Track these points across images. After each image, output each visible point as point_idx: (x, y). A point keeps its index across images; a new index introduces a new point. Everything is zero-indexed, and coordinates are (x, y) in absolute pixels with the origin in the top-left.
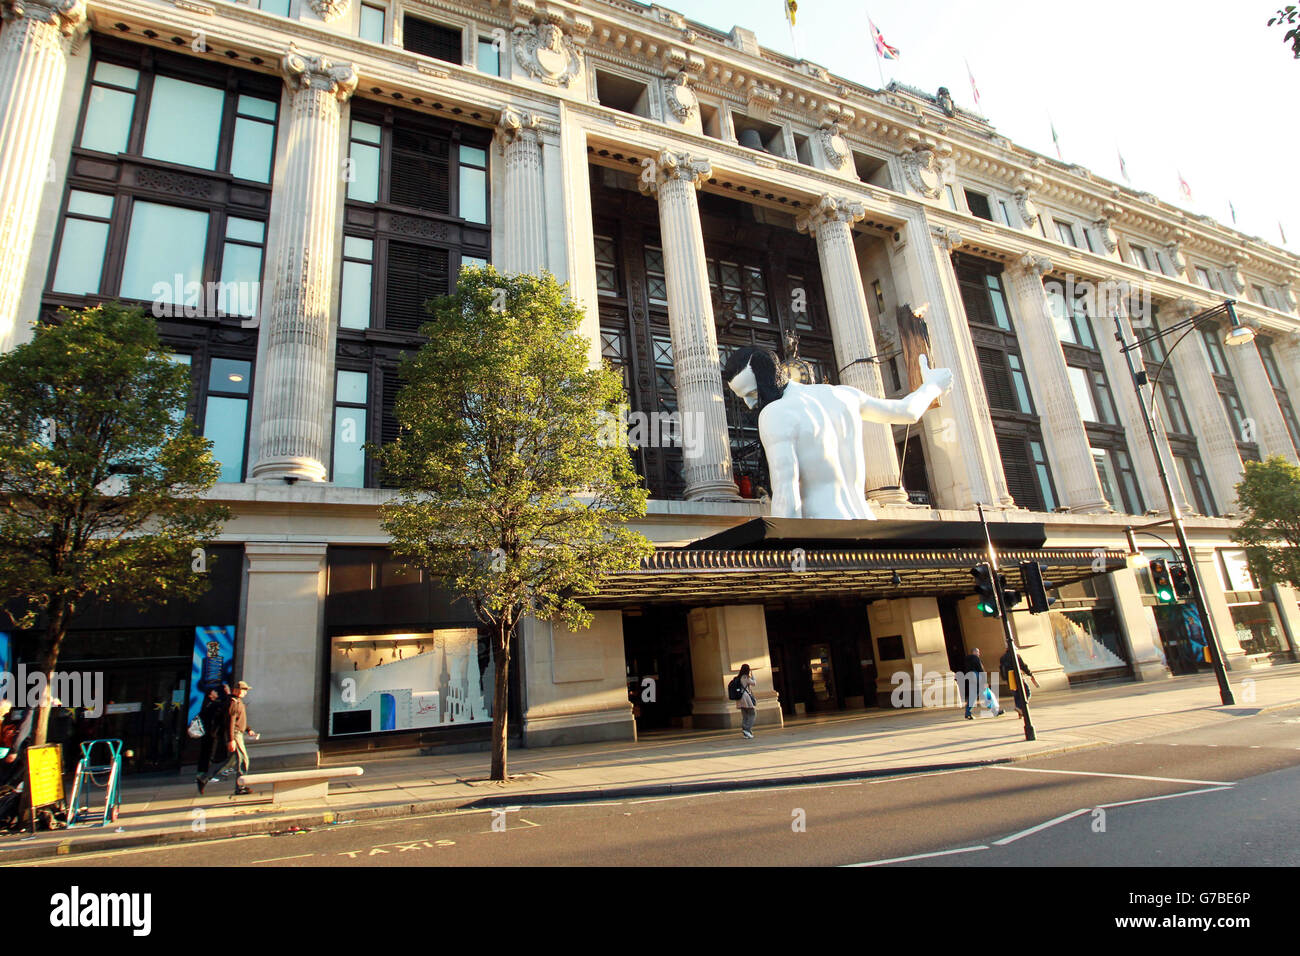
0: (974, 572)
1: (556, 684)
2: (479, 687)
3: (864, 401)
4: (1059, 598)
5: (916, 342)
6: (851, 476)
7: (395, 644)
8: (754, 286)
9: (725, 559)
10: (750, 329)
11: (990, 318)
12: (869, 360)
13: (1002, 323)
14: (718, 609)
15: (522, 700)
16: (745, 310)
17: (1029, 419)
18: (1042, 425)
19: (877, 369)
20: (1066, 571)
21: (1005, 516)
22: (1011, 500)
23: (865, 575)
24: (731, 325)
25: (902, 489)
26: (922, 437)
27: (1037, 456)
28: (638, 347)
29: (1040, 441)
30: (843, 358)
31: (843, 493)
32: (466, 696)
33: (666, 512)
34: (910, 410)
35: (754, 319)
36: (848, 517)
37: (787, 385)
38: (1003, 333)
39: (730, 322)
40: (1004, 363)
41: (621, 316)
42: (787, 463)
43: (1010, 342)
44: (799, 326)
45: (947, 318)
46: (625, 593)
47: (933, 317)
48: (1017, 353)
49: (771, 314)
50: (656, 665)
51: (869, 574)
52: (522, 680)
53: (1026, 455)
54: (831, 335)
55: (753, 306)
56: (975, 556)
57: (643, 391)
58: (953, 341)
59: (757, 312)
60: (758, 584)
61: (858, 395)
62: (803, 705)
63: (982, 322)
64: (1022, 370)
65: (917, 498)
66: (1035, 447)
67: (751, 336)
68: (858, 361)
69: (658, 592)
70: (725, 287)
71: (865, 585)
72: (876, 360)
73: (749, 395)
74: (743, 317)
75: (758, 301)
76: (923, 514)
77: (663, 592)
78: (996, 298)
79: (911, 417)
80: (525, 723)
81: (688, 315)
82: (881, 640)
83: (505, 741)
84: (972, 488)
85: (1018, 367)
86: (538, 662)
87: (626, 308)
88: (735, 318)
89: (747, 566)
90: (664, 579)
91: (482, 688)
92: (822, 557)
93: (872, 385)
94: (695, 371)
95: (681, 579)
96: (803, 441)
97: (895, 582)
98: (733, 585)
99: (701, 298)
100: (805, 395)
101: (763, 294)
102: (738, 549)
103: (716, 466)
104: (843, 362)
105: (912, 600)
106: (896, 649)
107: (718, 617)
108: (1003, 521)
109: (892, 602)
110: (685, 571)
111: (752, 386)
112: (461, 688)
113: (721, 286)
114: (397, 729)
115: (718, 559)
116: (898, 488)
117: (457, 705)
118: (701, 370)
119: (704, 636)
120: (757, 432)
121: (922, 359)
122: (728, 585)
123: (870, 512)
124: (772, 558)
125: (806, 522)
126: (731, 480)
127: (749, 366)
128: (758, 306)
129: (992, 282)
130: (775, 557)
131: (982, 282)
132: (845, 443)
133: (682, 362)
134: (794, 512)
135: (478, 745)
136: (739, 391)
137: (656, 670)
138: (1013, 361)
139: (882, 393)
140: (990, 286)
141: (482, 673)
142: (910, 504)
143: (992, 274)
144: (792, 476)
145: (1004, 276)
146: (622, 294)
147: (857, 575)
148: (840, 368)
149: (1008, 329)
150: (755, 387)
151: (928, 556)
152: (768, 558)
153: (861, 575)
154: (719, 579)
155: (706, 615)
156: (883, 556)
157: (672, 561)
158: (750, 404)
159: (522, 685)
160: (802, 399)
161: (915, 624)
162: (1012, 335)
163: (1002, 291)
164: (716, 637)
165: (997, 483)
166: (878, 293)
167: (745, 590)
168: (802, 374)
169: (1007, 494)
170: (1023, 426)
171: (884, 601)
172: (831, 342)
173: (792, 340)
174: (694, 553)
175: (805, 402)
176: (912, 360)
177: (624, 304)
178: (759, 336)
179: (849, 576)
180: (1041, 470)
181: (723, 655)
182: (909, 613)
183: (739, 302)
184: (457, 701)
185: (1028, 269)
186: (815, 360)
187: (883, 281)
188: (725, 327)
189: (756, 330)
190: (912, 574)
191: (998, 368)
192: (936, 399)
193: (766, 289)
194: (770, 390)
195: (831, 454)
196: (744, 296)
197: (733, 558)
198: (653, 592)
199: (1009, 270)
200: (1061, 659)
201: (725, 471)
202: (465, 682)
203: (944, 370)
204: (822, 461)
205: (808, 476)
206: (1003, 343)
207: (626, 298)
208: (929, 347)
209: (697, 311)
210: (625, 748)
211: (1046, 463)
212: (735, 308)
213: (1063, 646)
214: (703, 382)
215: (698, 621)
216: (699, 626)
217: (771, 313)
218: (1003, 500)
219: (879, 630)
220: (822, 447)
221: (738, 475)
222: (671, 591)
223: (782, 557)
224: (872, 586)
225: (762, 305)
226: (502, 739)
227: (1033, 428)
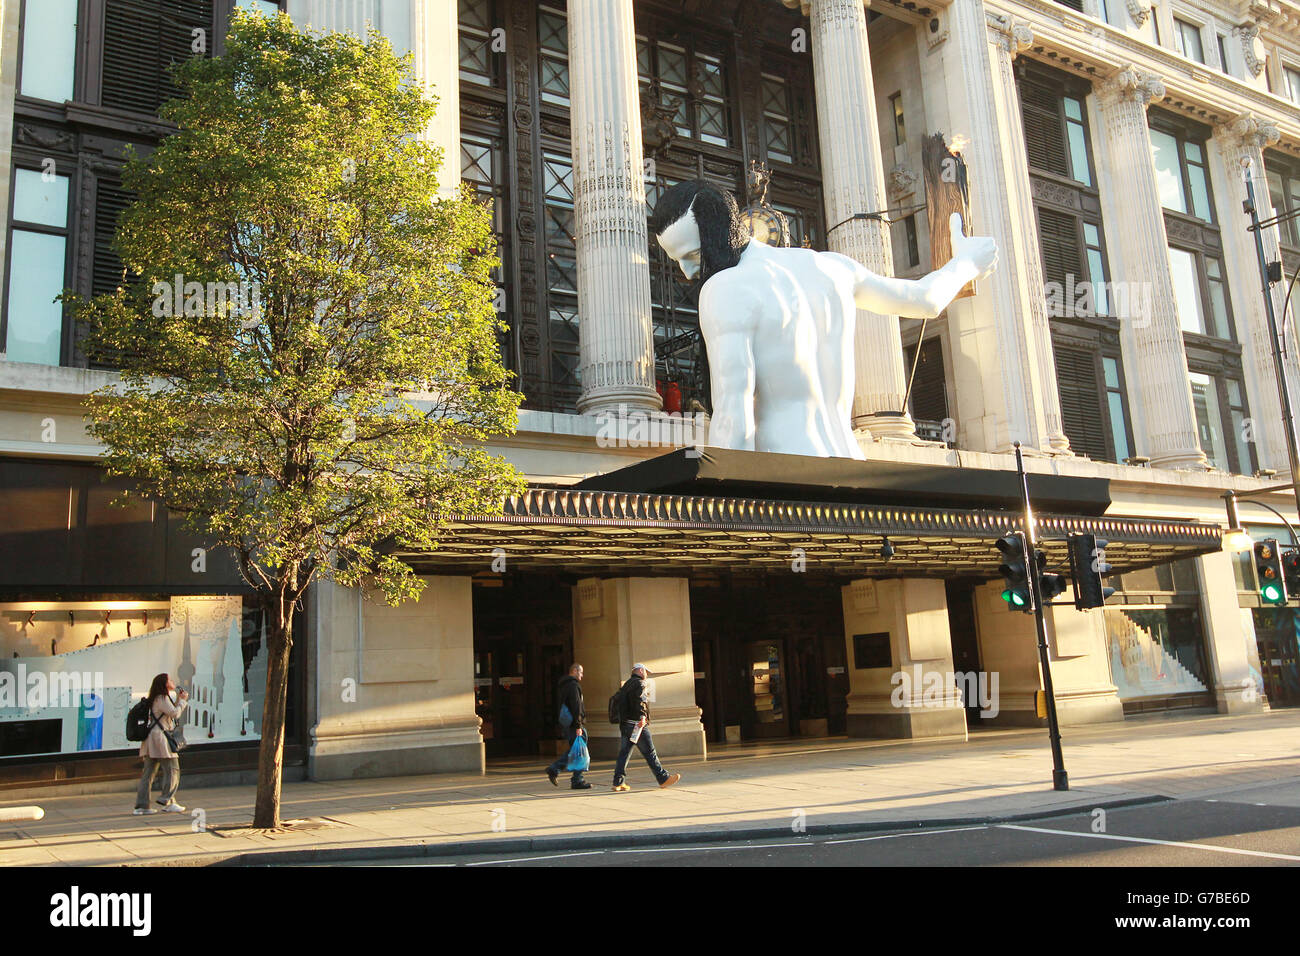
0: (1001, 544)
1: (363, 684)
2: (242, 687)
3: (861, 280)
4: (1121, 590)
5: (948, 194)
6: (832, 390)
7: (108, 617)
8: (708, 87)
9: (635, 507)
10: (697, 154)
11: (1062, 164)
12: (875, 217)
13: (1080, 174)
14: (619, 581)
15: (310, 707)
16: (691, 123)
17: (1105, 324)
18: (1121, 333)
19: (885, 231)
20: (1134, 550)
21: (1054, 466)
22: (1066, 442)
23: (842, 541)
24: (668, 146)
25: (908, 417)
26: (944, 341)
27: (1111, 380)
28: (520, 169)
29: (1117, 357)
30: (835, 210)
31: (819, 418)
32: (220, 700)
33: (549, 431)
34: (930, 298)
35: (705, 138)
36: (823, 453)
37: (746, 245)
38: (1080, 190)
39: (667, 140)
40: (1075, 235)
41: (496, 118)
42: (737, 367)
43: (1088, 202)
44: (773, 156)
45: (998, 161)
46: (478, 550)
47: (978, 156)
48: (1097, 221)
49: (731, 135)
50: (520, 661)
51: (848, 541)
52: (310, 677)
53: (1093, 376)
54: (821, 176)
55: (703, 117)
56: (1006, 521)
57: (523, 240)
58: (1003, 197)
59: (709, 127)
60: (681, 547)
61: (852, 268)
62: (737, 729)
63: (1049, 170)
64: (1102, 249)
65: (929, 431)
66: (1109, 365)
67: (697, 165)
68: (858, 217)
69: (529, 551)
70: (663, 85)
71: (840, 556)
72: (885, 217)
73: (687, 257)
74: (686, 133)
75: (712, 110)
76: (935, 456)
77: (536, 552)
78: (1074, 133)
79: (930, 308)
80: (312, 744)
81: (601, 124)
82: (857, 639)
83: (279, 770)
84: (1010, 421)
85: (1096, 243)
86: (337, 652)
87: (504, 106)
88: (674, 134)
89: (667, 518)
90: (539, 533)
91: (246, 690)
92: (781, 511)
93: (876, 255)
94: (606, 214)
95: (565, 534)
96: (765, 333)
97: (885, 553)
98: (644, 545)
99: (624, 101)
100: (773, 264)
101: (721, 101)
102: (655, 491)
103: (630, 364)
104: (835, 217)
105: (910, 582)
106: (880, 651)
107: (620, 594)
108: (1052, 473)
109: (880, 583)
110: (572, 521)
111: (694, 244)
112: (211, 688)
113: (656, 82)
114: (105, 748)
115: (624, 505)
116: (901, 414)
117: (205, 713)
118: (616, 213)
119: (595, 620)
120: (697, 315)
121: (955, 220)
122: (636, 545)
123: (857, 448)
124: (705, 509)
125: (760, 457)
126: (652, 387)
127: (690, 213)
128: (711, 118)
129: (1071, 108)
130: (711, 508)
131: (1056, 108)
132: (828, 341)
133: (586, 198)
134: (743, 440)
135: (237, 775)
136: (673, 250)
137: (520, 670)
138: (1090, 234)
139: (890, 270)
140: (1068, 115)
141: (246, 667)
142: (917, 440)
143: (1072, 96)
144: (743, 386)
145: (1090, 100)
146: (499, 82)
147: (831, 541)
148: (830, 224)
149: (1088, 183)
150: (699, 246)
151: (937, 518)
152: (700, 508)
153: (836, 541)
154: (623, 536)
155: (601, 590)
156: (871, 515)
157: (553, 505)
158: (689, 270)
159: (310, 686)
160: (767, 268)
161: (908, 616)
162: (1092, 194)
163: (1084, 123)
164: (614, 621)
165: (1048, 417)
166: (898, 113)
167: (662, 555)
168: (771, 231)
169: (1060, 433)
170: (1095, 333)
171: (868, 582)
172: (820, 184)
173: (760, 177)
174: (588, 495)
175: (773, 275)
176: (940, 221)
177: (501, 99)
178: (709, 166)
179: (819, 541)
180: (1114, 401)
181: (623, 650)
182: (903, 599)
183: (682, 109)
184: (206, 707)
185: (1127, 93)
186: (793, 211)
187: (907, 95)
188: (657, 149)
189: (706, 156)
190: (912, 543)
191: (1066, 242)
192: (970, 284)
193: (726, 92)
194: (720, 252)
195: (805, 356)
196: (692, 101)
197: (646, 505)
198: (521, 552)
199: (1099, 92)
200: (1114, 679)
201: (643, 372)
202: (219, 679)
203: (983, 240)
204: (790, 367)
205: (769, 387)
206: (1077, 205)
207: (506, 89)
208: (967, 203)
209: (617, 118)
210: (466, 784)
211: (1122, 391)
212: (676, 119)
213: (1121, 658)
214: (618, 232)
215: (589, 598)
216: (589, 606)
217: (730, 131)
218: (1054, 442)
219: (857, 624)
220: (792, 344)
221: (663, 381)
222: (550, 551)
223: (721, 508)
224: (852, 558)
225: (718, 118)
226: (274, 766)
227: (1108, 337)
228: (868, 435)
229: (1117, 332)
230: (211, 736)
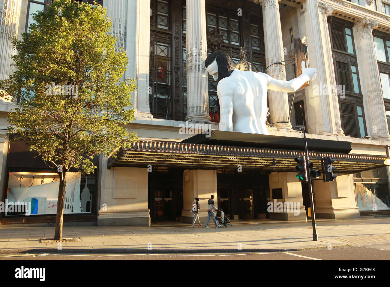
0: (296, 160)
1: (114, 198)
2: (79, 198)
3: (270, 80)
4: (360, 177)
5: (301, 55)
6: (258, 114)
7: (43, 177)
8: (234, 28)
9: (190, 148)
10: (230, 47)
11: (345, 48)
12: (280, 63)
13: (350, 51)
14: (194, 171)
15: (98, 205)
16: (229, 39)
17: (358, 96)
18: (363, 98)
19: (284, 68)
21: (338, 139)
22: (342, 132)
23: (260, 160)
24: (221, 45)
25: (290, 123)
26: (304, 101)
27: (359, 112)
28: (176, 52)
29: (362, 106)
30: (268, 62)
31: (253, 121)
32: (73, 202)
33: (173, 126)
34: (292, 86)
35: (233, 43)
36: (254, 132)
37: (233, 70)
38: (350, 55)
39: (220, 44)
40: (348, 69)
41: (170, 38)
42: (227, 106)
43: (353, 59)
44: (253, 48)
45: (321, 46)
47: (315, 45)
48: (356, 65)
49: (241, 42)
50: (171, 194)
51: (262, 159)
52: (99, 196)
53: (354, 112)
54: (264, 52)
55: (232, 37)
56: (315, 154)
57: (176, 73)
58: (323, 57)
59: (234, 40)
60: (209, 160)
61: (267, 77)
62: (238, 216)
63: (340, 50)
64: (357, 73)
65: (299, 128)
66: (359, 109)
67: (230, 51)
68: (275, 64)
69: (162, 161)
70: (220, 28)
71: (262, 165)
72: (284, 63)
73: (215, 74)
74: (227, 42)
75: (235, 35)
76: (299, 135)
77: (164, 161)
78: (349, 39)
79: (293, 89)
80: (98, 215)
81: (194, 37)
82: (273, 190)
83: (62, 223)
84: (324, 125)
85: (355, 72)
86: (107, 189)
87: (171, 35)
88: (223, 42)
90: (161, 155)
91: (81, 199)
92: (238, 150)
93: (280, 75)
94: (195, 63)
95: (169, 155)
96: (236, 96)
97: (274, 164)
98: (197, 160)
99: (201, 30)
100: (240, 75)
101: (238, 32)
102: (197, 143)
103: (200, 107)
104: (268, 64)
105: (289, 173)
106: (279, 194)
107: (194, 174)
108: (337, 140)
109: (280, 173)
110: (169, 151)
111: (216, 71)
112: (70, 198)
113: (218, 27)
114: (38, 214)
115: (186, 147)
116: (287, 122)
117: (68, 205)
118: (197, 63)
119: (188, 182)
120: (217, 92)
121: (303, 63)
122: (194, 160)
123: (267, 131)
124: (213, 148)
125: (234, 133)
126: (207, 114)
127: (215, 61)
128: (235, 37)
129: (348, 31)
130: (215, 148)
131: (343, 31)
132: (257, 99)
133: (189, 59)
134: (228, 128)
135: (76, 223)
136: (210, 72)
137: (171, 196)
138: (353, 69)
140: (346, 33)
141: (81, 192)
142: (292, 130)
143: (348, 27)
144: (229, 112)
145: (354, 28)
146: (170, 28)
147: (257, 160)
148: (267, 66)
149: (353, 53)
150: (218, 71)
151: (291, 153)
153: (259, 160)
154: (188, 156)
155: (190, 173)
156: (269, 152)
157: (163, 146)
158: (215, 78)
159: (99, 198)
160: (238, 77)
161: (288, 183)
162: (354, 57)
163: (352, 36)
164: (193, 183)
165: (336, 124)
166: (292, 34)
167: (204, 163)
168: (246, 67)
169: (341, 129)
170: (355, 99)
171: (276, 173)
172: (264, 55)
173: (243, 52)
175: (240, 79)
176: (299, 64)
177: (170, 33)
178: (234, 51)
179: (253, 160)
180: (360, 120)
181: (195, 191)
182: (286, 179)
183: (226, 35)
184: (69, 203)
185: (365, 26)
187: (294, 28)
188: (218, 46)
189: (233, 48)
190: (284, 161)
191: (345, 71)
192: (307, 82)
193: (239, 30)
194: (224, 72)
196: (229, 32)
197: (194, 147)
198: (159, 161)
199: (357, 26)
200: (357, 204)
201: (204, 109)
202: (73, 195)
203: (313, 69)
204: (244, 106)
205: (238, 113)
206: (349, 60)
207: (172, 30)
208: (307, 58)
209: (198, 35)
211: (363, 116)
212: (224, 38)
213: (360, 198)
214: (198, 68)
215: (187, 175)
216: (187, 178)
217: (241, 41)
218: (338, 131)
219: (273, 186)
220: (245, 100)
221: (211, 113)
222: (168, 161)
223: (218, 148)
224: (267, 165)
225: (237, 37)
226: (60, 222)
227: (359, 100)
228: (276, 128)
229: (362, 98)
230: (72, 211)
